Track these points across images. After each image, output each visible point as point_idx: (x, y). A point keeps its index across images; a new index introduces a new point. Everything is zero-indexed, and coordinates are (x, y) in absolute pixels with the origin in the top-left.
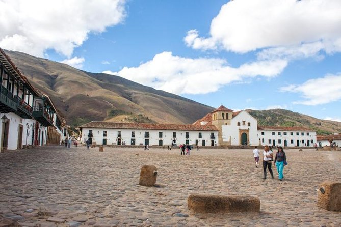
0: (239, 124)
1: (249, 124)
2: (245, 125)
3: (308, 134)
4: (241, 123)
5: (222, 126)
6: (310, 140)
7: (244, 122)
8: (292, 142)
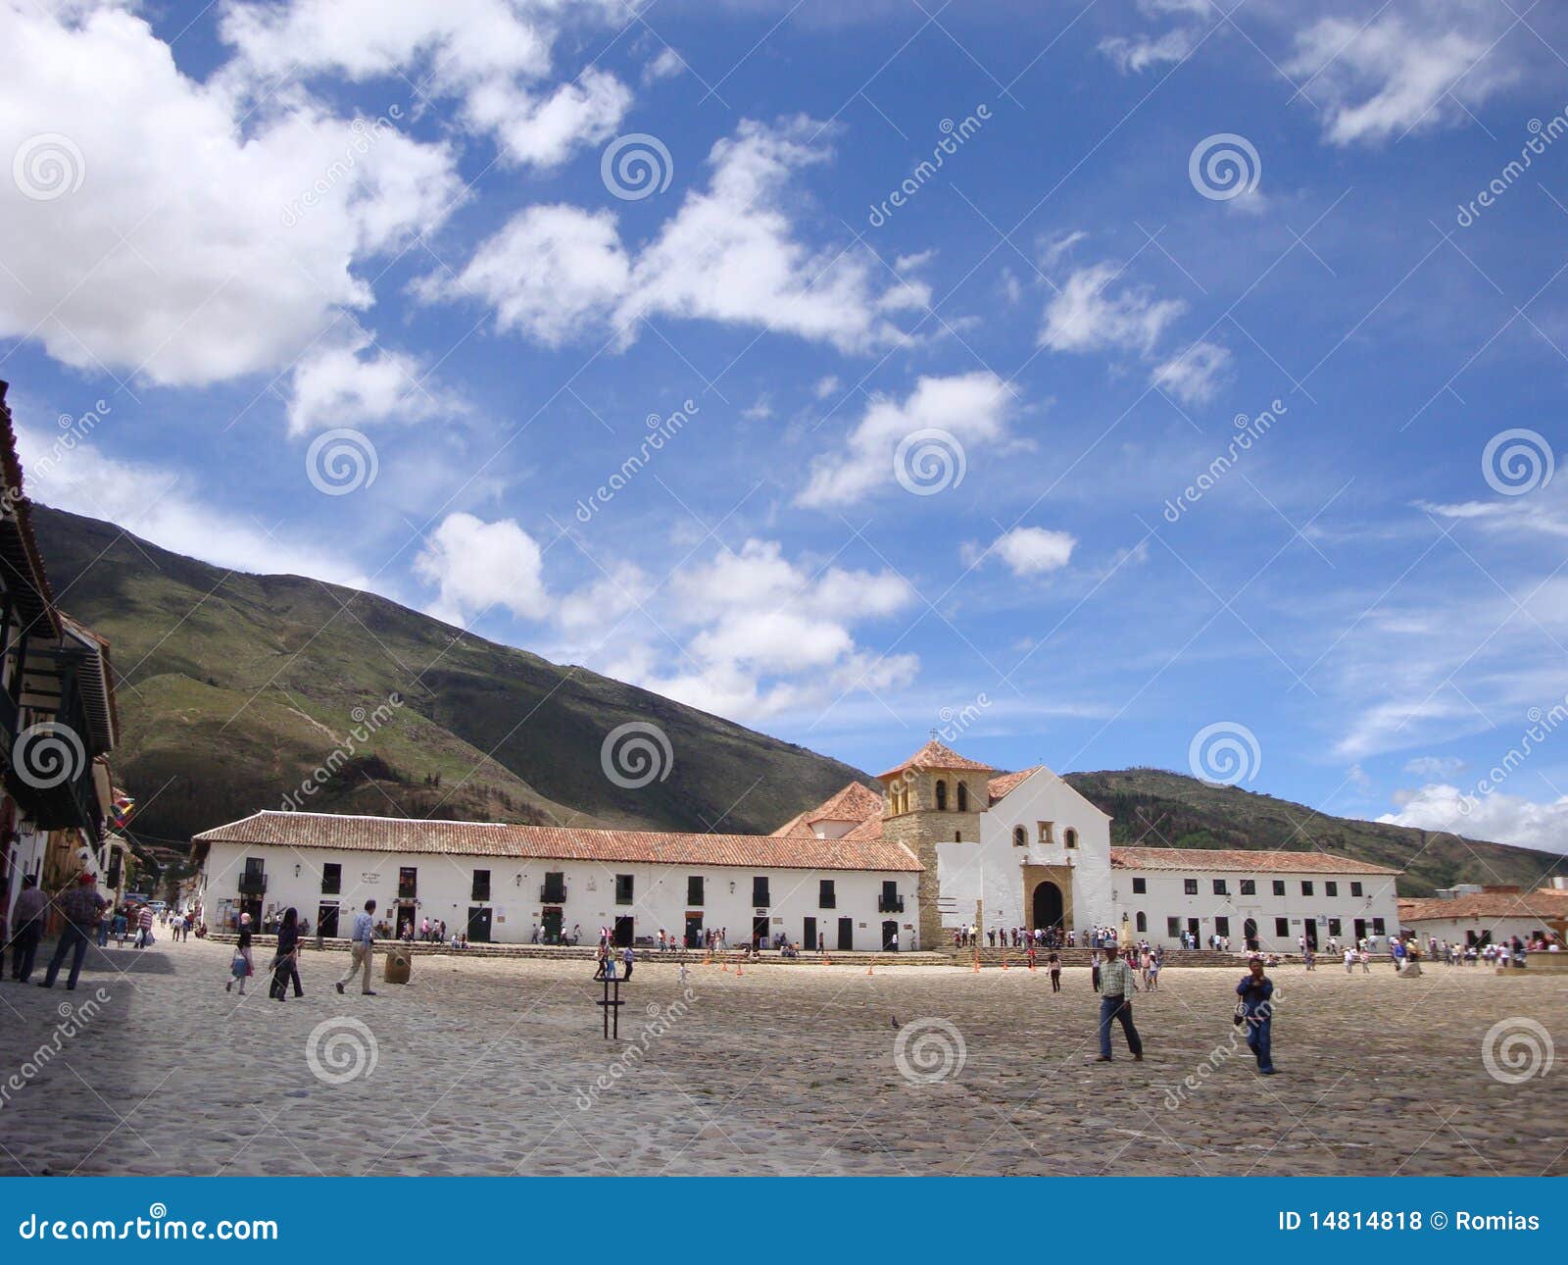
0: (1020, 836)
1: (1071, 838)
2: (1049, 841)
3: (1357, 890)
4: (1033, 834)
5: (938, 847)
6: (1369, 920)
7: (1045, 826)
8: (1282, 927)
